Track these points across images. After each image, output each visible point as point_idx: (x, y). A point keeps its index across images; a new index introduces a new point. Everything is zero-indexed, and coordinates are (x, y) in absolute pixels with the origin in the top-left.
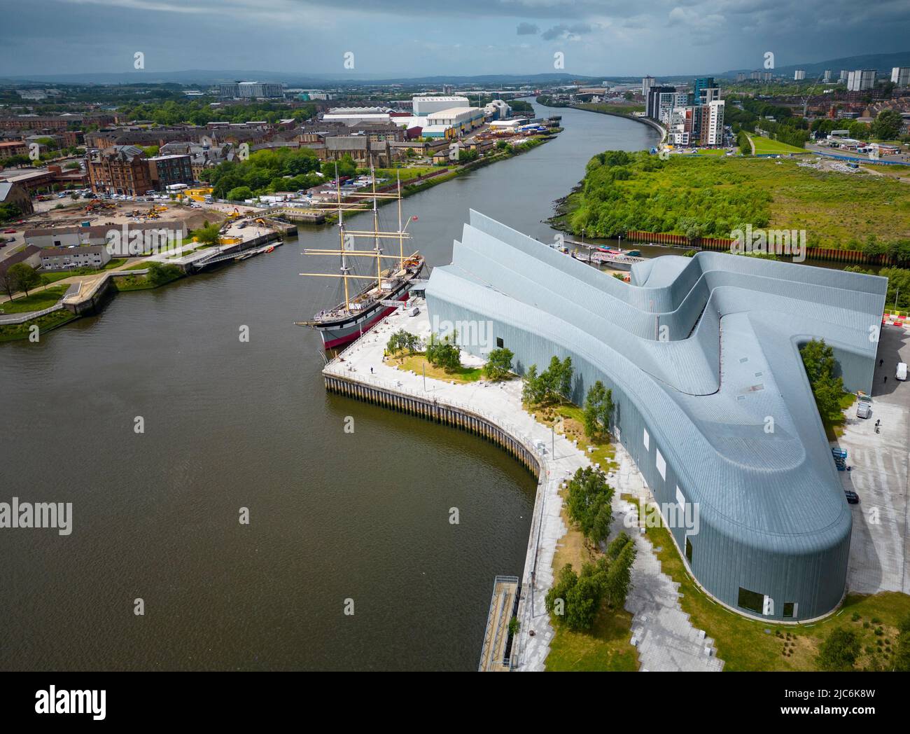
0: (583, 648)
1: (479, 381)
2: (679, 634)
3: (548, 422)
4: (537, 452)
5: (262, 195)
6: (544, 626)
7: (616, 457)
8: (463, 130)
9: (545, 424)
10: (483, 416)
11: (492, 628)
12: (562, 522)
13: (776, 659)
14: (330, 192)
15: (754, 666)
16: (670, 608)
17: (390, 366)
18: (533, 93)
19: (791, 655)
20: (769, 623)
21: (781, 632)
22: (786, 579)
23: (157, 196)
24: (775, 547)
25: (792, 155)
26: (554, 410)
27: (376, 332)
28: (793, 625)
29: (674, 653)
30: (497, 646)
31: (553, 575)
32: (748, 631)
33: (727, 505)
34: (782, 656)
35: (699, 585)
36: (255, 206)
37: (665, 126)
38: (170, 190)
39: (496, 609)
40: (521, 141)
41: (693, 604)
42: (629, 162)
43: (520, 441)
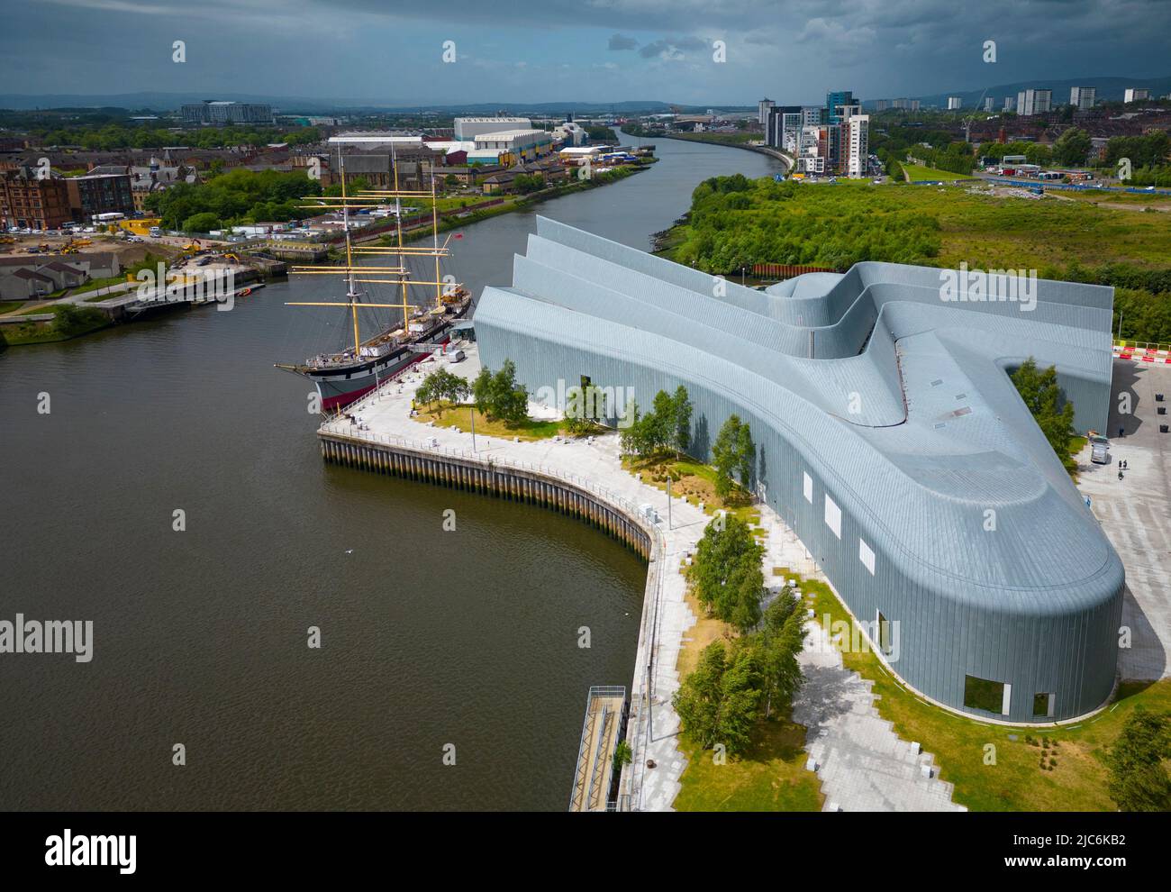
0: (733, 781)
1: (556, 437)
2: (880, 751)
3: (660, 483)
4: (646, 520)
5: (235, 225)
6: (670, 753)
7: (761, 522)
8: (524, 157)
9: (655, 485)
10: (564, 480)
11: (587, 763)
12: (689, 608)
13: (1032, 776)
14: (336, 222)
15: (999, 788)
16: (862, 715)
17: (421, 422)
18: (616, 121)
19: (1053, 767)
20: (1013, 727)
21: (1033, 738)
22: (1037, 655)
23: (78, 229)
24: (1020, 606)
25: (958, 182)
26: (668, 466)
27: (400, 382)
28: (1049, 728)
29: (875, 778)
30: (596, 787)
31: (678, 680)
32: (982, 739)
33: (941, 553)
34: (1041, 770)
35: (902, 681)
36: (225, 240)
37: (792, 155)
38: (98, 220)
39: (592, 735)
40: (603, 170)
41: (896, 708)
42: (748, 188)
43: (620, 508)
